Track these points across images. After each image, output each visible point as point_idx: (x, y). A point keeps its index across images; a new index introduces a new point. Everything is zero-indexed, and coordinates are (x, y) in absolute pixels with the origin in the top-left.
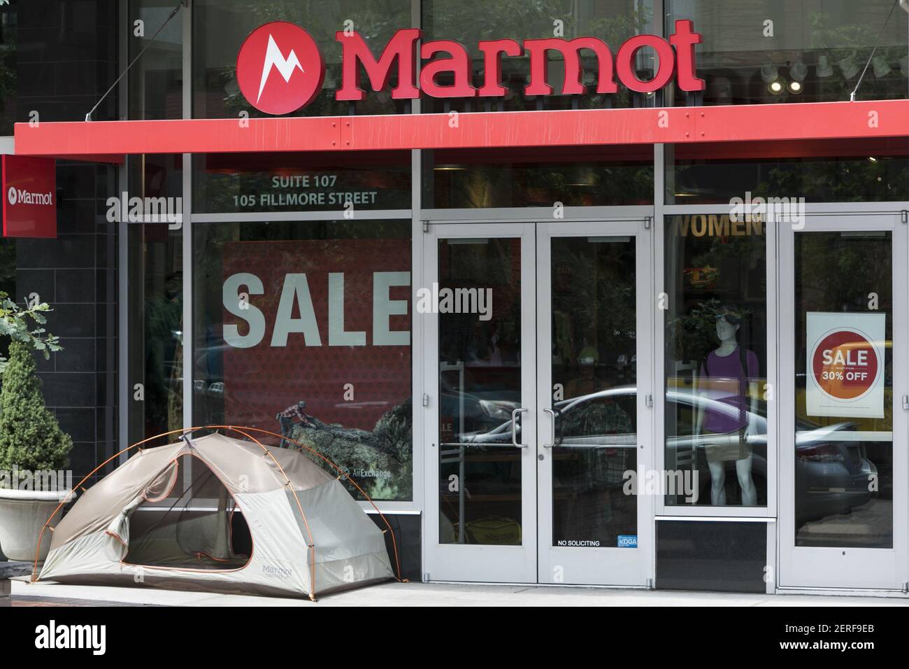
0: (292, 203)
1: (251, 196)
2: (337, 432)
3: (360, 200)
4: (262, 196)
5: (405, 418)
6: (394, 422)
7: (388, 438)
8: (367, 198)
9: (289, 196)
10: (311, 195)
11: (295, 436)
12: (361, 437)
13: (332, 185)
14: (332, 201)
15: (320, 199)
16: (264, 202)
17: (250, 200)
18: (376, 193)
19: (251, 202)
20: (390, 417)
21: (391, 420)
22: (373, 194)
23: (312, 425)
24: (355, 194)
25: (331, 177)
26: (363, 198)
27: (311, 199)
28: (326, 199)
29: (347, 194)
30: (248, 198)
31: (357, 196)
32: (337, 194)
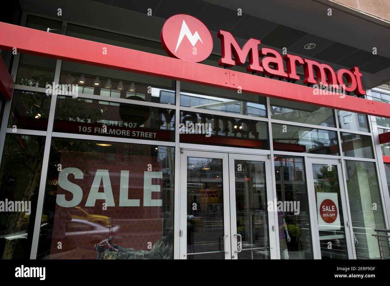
0: (112, 133)
1: (89, 128)
2: (131, 253)
3: (149, 136)
4: (96, 128)
5: (168, 243)
6: (162, 245)
7: (159, 254)
8: (152, 135)
9: (111, 130)
10: (123, 131)
11: (105, 256)
12: (145, 255)
13: (134, 127)
14: (134, 135)
15: (127, 133)
16: (96, 131)
17: (88, 129)
18: (156, 134)
19: (89, 130)
20: (160, 243)
21: (161, 244)
22: (155, 134)
23: (116, 250)
24: (146, 133)
25: (134, 123)
26: (150, 135)
27: (123, 133)
28: (131, 134)
29: (142, 132)
30: (87, 129)
31: (147, 134)
32: (137, 132)
